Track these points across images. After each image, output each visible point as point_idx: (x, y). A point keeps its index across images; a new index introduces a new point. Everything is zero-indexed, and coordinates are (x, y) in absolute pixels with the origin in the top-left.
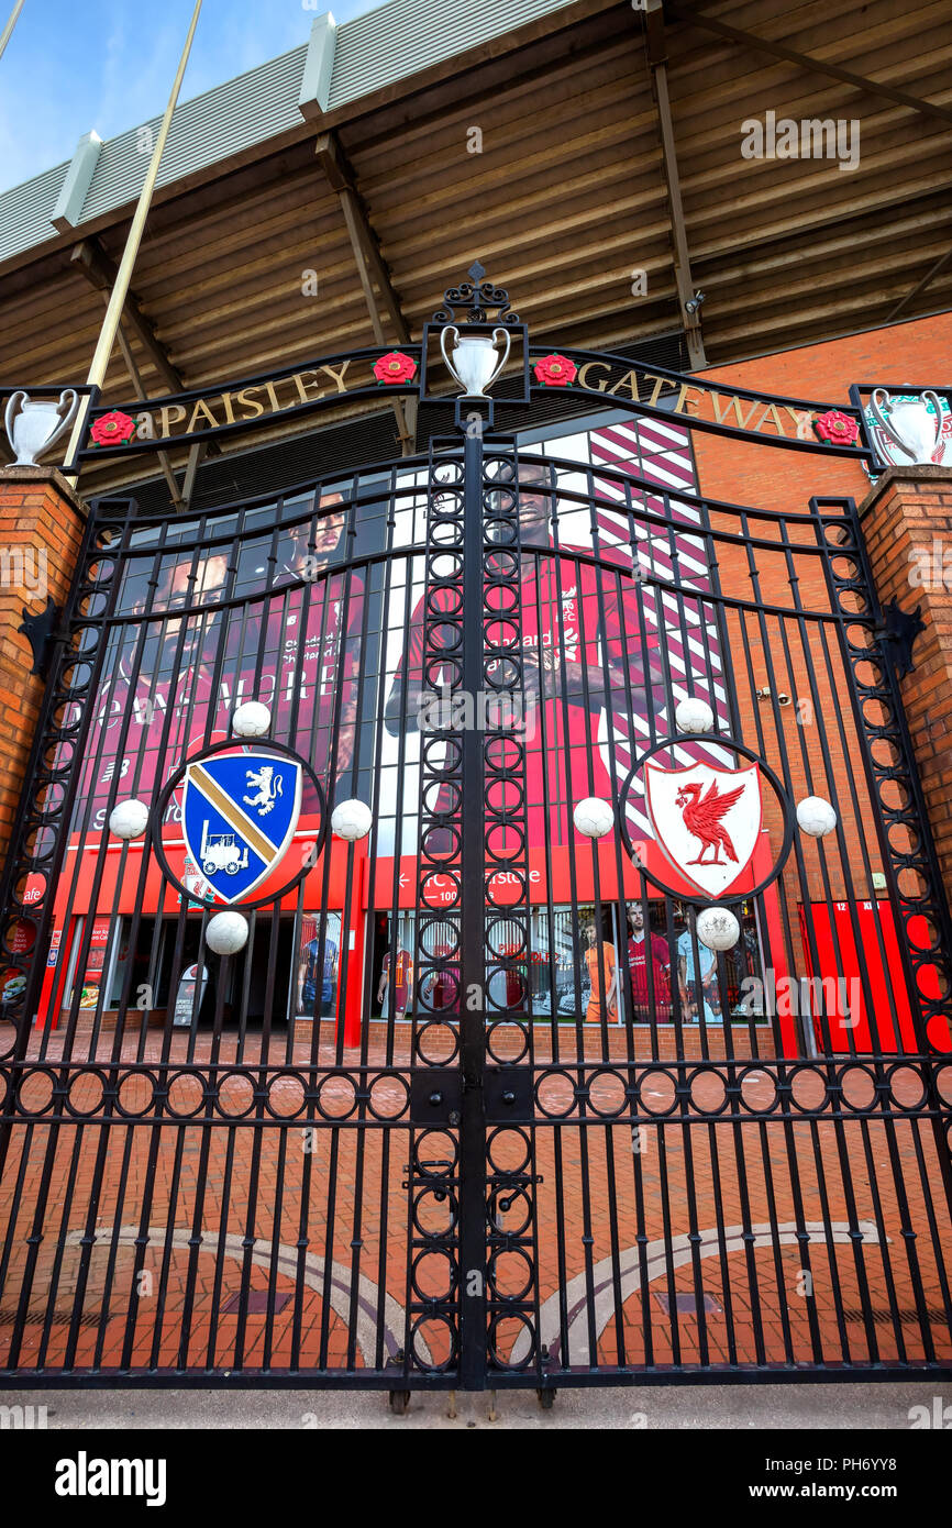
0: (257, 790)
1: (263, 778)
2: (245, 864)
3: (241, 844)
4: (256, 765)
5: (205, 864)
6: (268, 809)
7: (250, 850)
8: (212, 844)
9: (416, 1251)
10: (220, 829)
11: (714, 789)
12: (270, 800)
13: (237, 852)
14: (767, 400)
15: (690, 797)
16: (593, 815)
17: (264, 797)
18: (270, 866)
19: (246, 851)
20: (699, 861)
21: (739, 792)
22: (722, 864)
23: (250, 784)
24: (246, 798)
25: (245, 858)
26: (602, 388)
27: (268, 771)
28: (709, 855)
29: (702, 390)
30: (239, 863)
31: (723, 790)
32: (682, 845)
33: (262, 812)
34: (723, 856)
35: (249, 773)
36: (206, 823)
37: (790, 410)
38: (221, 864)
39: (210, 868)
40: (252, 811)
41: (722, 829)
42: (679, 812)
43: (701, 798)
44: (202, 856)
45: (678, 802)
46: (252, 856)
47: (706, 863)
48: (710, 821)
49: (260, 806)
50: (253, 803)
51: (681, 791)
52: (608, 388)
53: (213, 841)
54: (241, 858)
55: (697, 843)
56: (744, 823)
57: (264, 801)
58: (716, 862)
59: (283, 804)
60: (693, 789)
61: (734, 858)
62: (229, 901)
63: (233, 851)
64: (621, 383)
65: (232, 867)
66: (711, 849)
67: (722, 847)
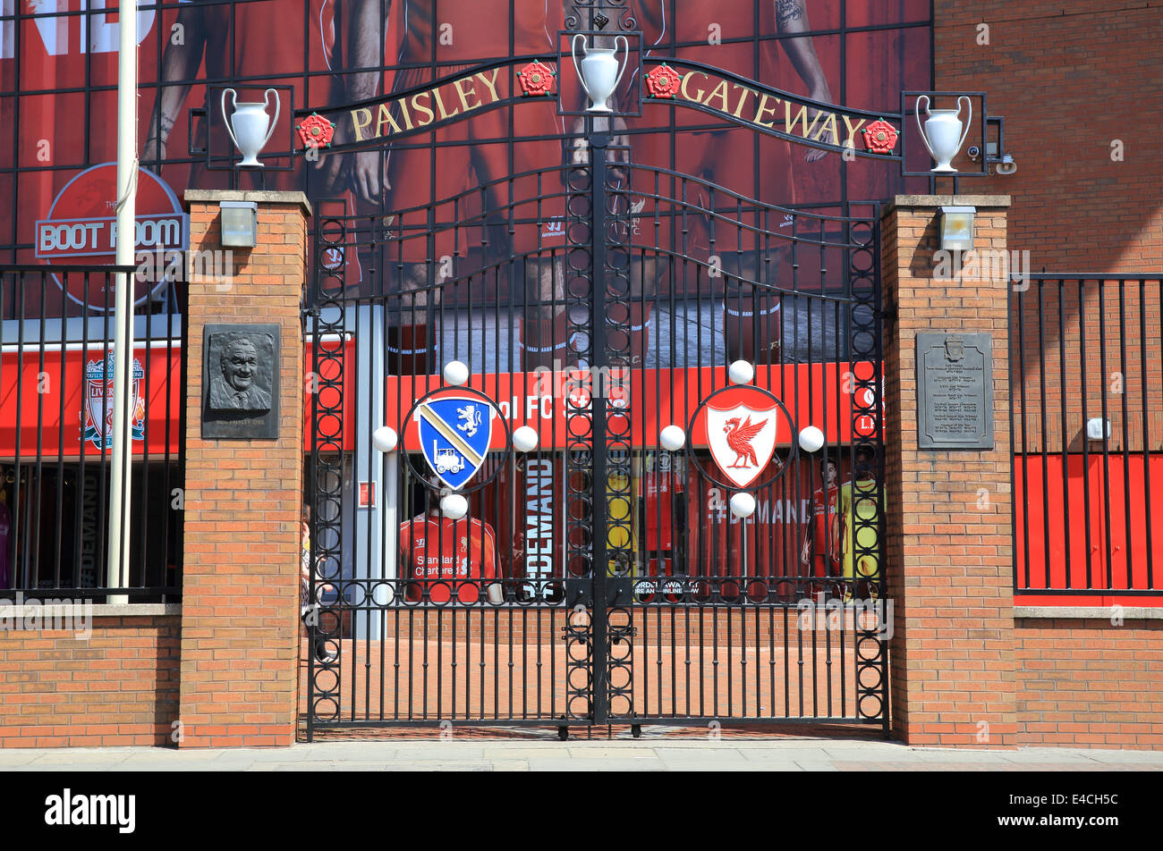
0: (465, 421)
1: (468, 413)
2: (462, 467)
3: (459, 455)
5: (438, 467)
6: (475, 430)
7: (465, 458)
8: (442, 454)
9: (570, 668)
10: (445, 445)
11: (748, 422)
12: (474, 426)
13: (457, 459)
15: (732, 426)
16: (674, 436)
17: (470, 425)
18: (478, 467)
19: (462, 458)
20: (734, 466)
21: (763, 423)
22: (748, 467)
23: (460, 417)
24: (459, 426)
25: (462, 463)
26: (699, 99)
27: (471, 409)
28: (741, 462)
30: (459, 466)
31: (753, 423)
33: (470, 434)
34: (749, 463)
35: (459, 410)
36: (435, 442)
38: (448, 466)
39: (441, 469)
40: (464, 434)
41: (750, 446)
42: (725, 435)
43: (741, 425)
44: (436, 462)
45: (725, 429)
46: (466, 461)
47: (739, 467)
48: (744, 441)
49: (469, 431)
50: (464, 429)
51: (727, 423)
52: (704, 98)
53: (441, 452)
54: (460, 463)
55: (734, 455)
56: (764, 445)
57: (471, 428)
58: (744, 466)
59: (483, 428)
60: (735, 422)
61: (756, 464)
62: (455, 489)
63: (455, 459)
64: (714, 93)
65: (455, 469)
66: (742, 459)
67: (749, 458)
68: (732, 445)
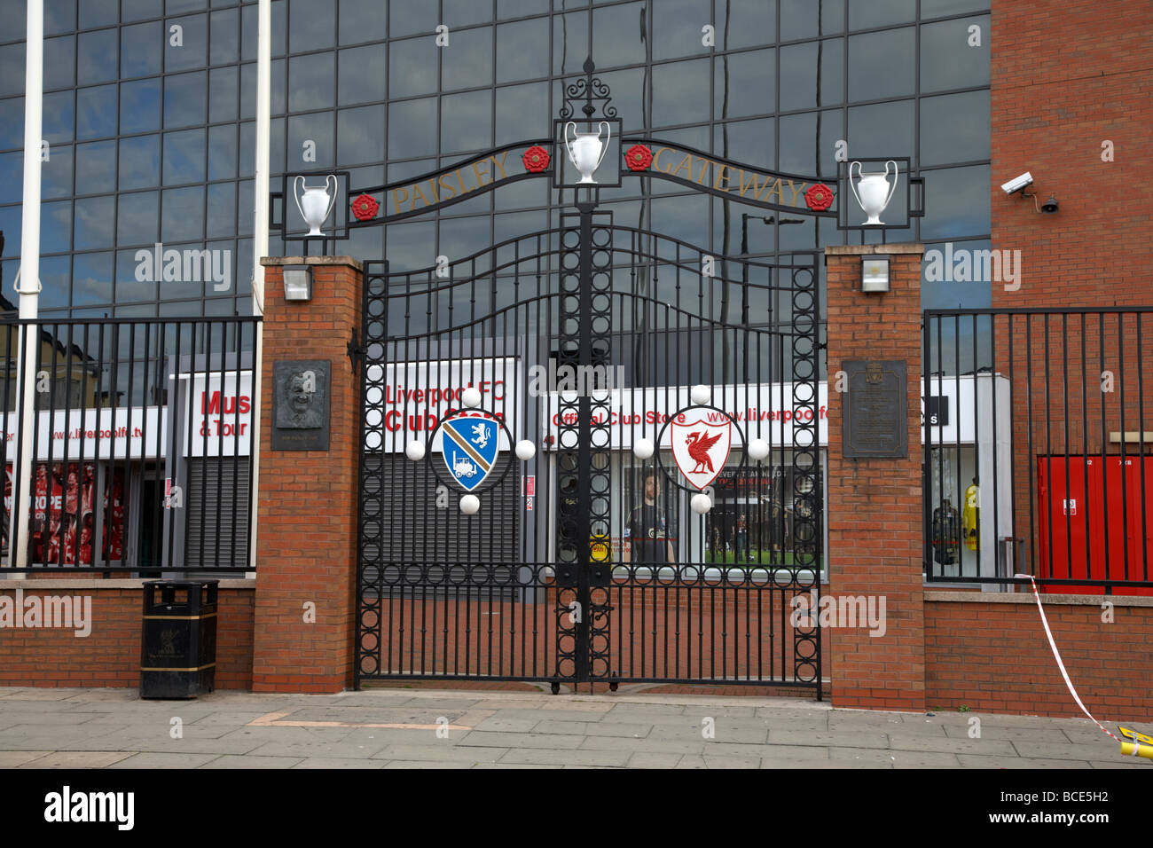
0: (477, 436)
1: (480, 429)
2: (475, 472)
4: (476, 422)
5: (456, 472)
6: (485, 443)
7: (477, 466)
9: (560, 635)
10: (461, 454)
11: (706, 435)
12: (485, 440)
13: (471, 466)
15: (693, 439)
16: (644, 446)
17: (482, 439)
18: (487, 473)
19: (475, 466)
20: (694, 472)
21: (718, 437)
22: (706, 473)
23: (474, 432)
24: (473, 440)
25: (475, 469)
27: (482, 426)
28: (700, 469)
30: (472, 472)
31: (710, 436)
32: (685, 462)
33: (481, 447)
34: (706, 469)
35: (473, 427)
36: (454, 452)
38: (464, 472)
39: (459, 474)
40: (476, 446)
41: (707, 456)
42: (687, 447)
43: (699, 439)
44: (454, 469)
45: (686, 441)
46: (478, 468)
47: (698, 473)
48: (702, 452)
49: (480, 443)
50: (477, 442)
51: (688, 436)
53: (458, 462)
54: (473, 470)
55: (694, 462)
56: (719, 453)
57: (482, 441)
58: (702, 472)
59: (492, 442)
60: (695, 435)
61: (712, 470)
62: (469, 490)
63: (469, 466)
65: (469, 474)
66: (701, 465)
67: (706, 465)
68: (692, 455)
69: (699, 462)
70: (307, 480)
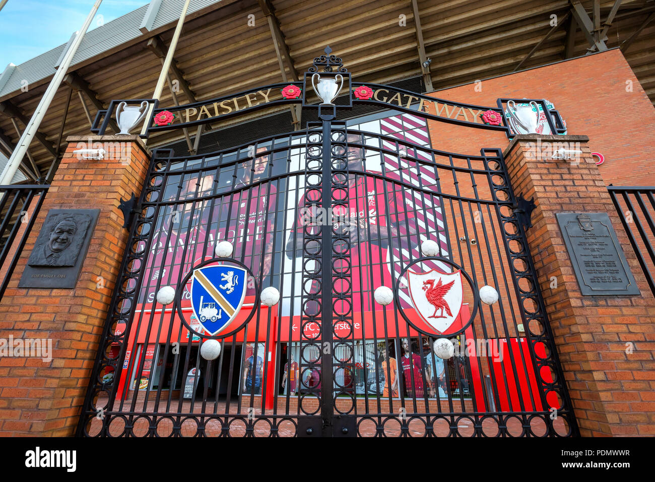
0: (226, 282)
1: (229, 277)
2: (220, 317)
3: (218, 307)
4: (226, 270)
5: (201, 317)
6: (231, 291)
7: (222, 311)
8: (205, 307)
10: (208, 300)
11: (440, 282)
12: (232, 287)
14: (460, 105)
15: (429, 286)
16: (384, 294)
17: (229, 285)
18: (232, 318)
19: (220, 311)
20: (434, 316)
21: (452, 283)
22: (445, 317)
23: (223, 279)
24: (221, 286)
25: (220, 314)
26: (385, 100)
27: (231, 273)
28: (439, 313)
29: (430, 101)
30: (217, 316)
31: (444, 283)
32: (425, 309)
33: (228, 292)
34: (445, 314)
35: (222, 274)
36: (202, 297)
37: (470, 110)
38: (208, 317)
39: (203, 318)
40: (224, 292)
41: (444, 301)
42: (424, 293)
43: (434, 286)
44: (200, 313)
45: (423, 288)
46: (223, 313)
47: (438, 317)
48: (439, 297)
49: (228, 289)
50: (224, 288)
51: (424, 283)
52: (388, 100)
53: (205, 306)
54: (218, 314)
55: (433, 308)
56: (455, 298)
57: (229, 287)
58: (442, 316)
59: (238, 288)
60: (430, 282)
61: (450, 314)
62: (212, 334)
63: (215, 311)
64: (393, 98)
65: (214, 318)
66: (440, 310)
67: (444, 309)
68: (431, 301)
69: (438, 306)
70: (44, 318)
